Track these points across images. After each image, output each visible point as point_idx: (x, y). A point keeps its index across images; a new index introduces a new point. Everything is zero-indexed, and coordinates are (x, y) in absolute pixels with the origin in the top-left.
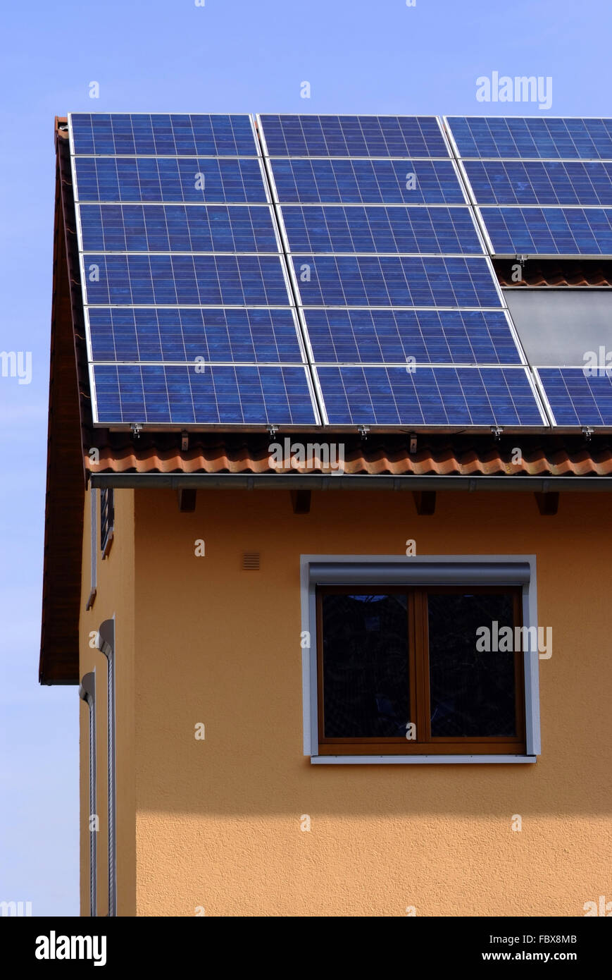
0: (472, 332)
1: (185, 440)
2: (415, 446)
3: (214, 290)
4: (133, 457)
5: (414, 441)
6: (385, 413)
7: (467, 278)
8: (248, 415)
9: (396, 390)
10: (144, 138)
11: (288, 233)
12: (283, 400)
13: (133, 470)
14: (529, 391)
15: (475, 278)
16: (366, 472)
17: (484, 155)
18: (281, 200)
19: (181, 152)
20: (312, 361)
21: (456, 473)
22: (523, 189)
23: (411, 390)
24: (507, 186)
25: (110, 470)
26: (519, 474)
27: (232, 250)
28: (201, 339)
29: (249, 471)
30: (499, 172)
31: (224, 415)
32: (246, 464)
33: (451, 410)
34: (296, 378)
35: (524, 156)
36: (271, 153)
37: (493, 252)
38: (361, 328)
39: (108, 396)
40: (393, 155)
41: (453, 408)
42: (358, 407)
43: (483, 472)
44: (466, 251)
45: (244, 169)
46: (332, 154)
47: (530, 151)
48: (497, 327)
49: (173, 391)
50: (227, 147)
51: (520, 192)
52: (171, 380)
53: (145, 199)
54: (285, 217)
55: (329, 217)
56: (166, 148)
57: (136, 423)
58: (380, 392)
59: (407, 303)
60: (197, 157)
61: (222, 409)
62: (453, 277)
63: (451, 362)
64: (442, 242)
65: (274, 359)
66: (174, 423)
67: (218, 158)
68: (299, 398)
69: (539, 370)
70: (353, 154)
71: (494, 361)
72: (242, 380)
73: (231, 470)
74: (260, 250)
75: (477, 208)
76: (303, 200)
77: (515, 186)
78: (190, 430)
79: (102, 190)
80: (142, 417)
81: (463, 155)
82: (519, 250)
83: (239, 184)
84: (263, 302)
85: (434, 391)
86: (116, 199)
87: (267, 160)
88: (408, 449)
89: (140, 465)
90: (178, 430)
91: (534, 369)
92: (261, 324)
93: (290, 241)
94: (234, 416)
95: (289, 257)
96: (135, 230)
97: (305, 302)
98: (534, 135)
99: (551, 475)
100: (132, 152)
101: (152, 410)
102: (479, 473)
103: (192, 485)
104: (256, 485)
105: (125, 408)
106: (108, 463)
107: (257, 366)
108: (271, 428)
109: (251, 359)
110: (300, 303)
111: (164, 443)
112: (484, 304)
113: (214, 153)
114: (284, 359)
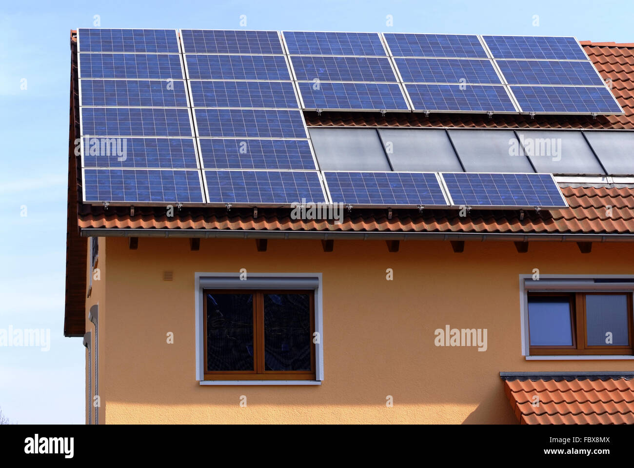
0: (290, 152)
1: (132, 211)
2: (257, 214)
3: (152, 128)
4: (104, 220)
5: (256, 212)
6: (240, 196)
7: (289, 121)
8: (166, 197)
9: (247, 184)
10: (119, 42)
11: (193, 96)
12: (186, 189)
13: (104, 227)
14: (319, 184)
15: (293, 122)
16: (229, 229)
17: (302, 53)
18: (190, 77)
19: (137, 51)
20: (203, 167)
21: (278, 229)
22: (322, 72)
23: (255, 184)
24: (314, 70)
25: (91, 227)
26: (312, 230)
27: (162, 105)
28: (143, 155)
29: (166, 228)
30: (310, 62)
31: (153, 197)
32: (165, 224)
33: (277, 195)
34: (194, 176)
35: (324, 53)
36: (186, 51)
37: (304, 107)
38: (230, 149)
39: (91, 186)
40: (253, 52)
41: (277, 194)
42: (226, 193)
43: (293, 229)
44: (290, 107)
45: (171, 60)
46: (220, 52)
47: (326, 51)
48: (304, 149)
49: (127, 184)
50: (162, 48)
51: (320, 73)
52: (126, 178)
53: (117, 77)
54: (192, 87)
55: (216, 87)
56: (129, 48)
57: (106, 202)
58: (238, 185)
59: (256, 135)
60: (146, 53)
61: (153, 194)
62: (281, 121)
63: (277, 168)
64: (277, 102)
65: (182, 166)
66: (126, 201)
67: (157, 54)
68: (194, 188)
69: (325, 173)
70: (231, 52)
71: (301, 168)
72: (164, 178)
73: (156, 227)
74: (178, 105)
75: (297, 83)
76: (203, 78)
77: (318, 70)
78: (135, 205)
79: (94, 71)
80: (109, 198)
81: (291, 53)
82: (318, 106)
83: (168, 68)
84: (177, 135)
85: (268, 184)
86: (101, 77)
87: (184, 55)
88: (253, 216)
89: (107, 224)
90: (129, 205)
91: (323, 172)
92: (176, 147)
93: (194, 100)
94: (159, 197)
95: (193, 109)
96: (111, 94)
97: (200, 135)
98: (330, 42)
99: (329, 230)
100: (111, 51)
101: (115, 194)
102: (290, 229)
103: (136, 235)
104: (170, 235)
105: (101, 193)
106: (90, 223)
107: (173, 170)
108: (179, 204)
109: (170, 166)
110: (197, 135)
111: (121, 212)
112: (297, 136)
113: (156, 51)
114: (187, 166)
